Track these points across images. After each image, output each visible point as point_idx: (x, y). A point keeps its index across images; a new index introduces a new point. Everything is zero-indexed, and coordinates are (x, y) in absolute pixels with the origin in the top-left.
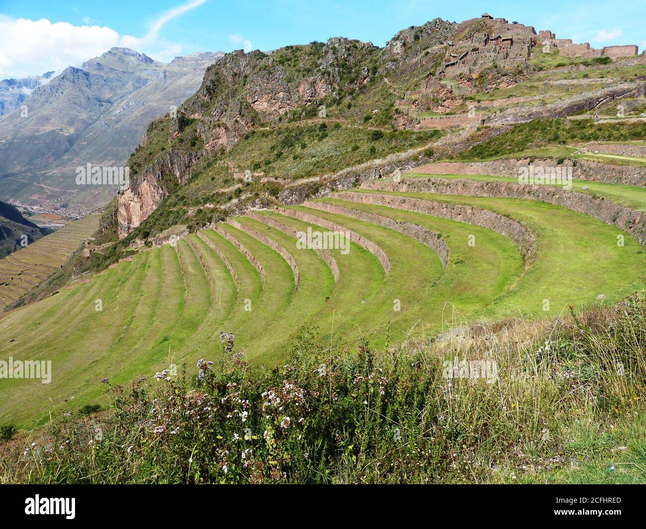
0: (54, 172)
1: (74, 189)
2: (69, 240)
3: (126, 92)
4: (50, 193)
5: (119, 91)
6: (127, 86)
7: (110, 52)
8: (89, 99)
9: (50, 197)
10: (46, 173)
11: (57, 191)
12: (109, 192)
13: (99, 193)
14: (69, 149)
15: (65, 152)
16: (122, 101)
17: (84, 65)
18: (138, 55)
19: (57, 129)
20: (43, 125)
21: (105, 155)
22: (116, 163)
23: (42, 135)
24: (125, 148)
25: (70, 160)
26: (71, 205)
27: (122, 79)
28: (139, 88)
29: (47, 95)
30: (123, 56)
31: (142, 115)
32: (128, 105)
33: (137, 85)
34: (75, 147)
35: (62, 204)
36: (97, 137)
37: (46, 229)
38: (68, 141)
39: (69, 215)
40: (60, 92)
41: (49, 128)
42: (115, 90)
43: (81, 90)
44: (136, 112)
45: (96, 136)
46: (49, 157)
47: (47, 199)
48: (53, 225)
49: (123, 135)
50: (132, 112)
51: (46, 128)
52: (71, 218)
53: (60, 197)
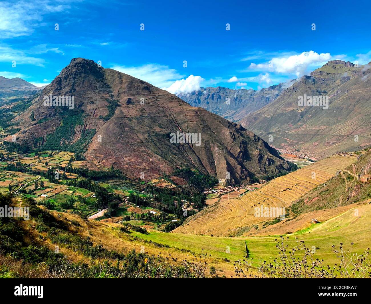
0: (292, 132)
1: (303, 141)
3: (336, 86)
4: (290, 143)
5: (331, 85)
6: (337, 82)
7: (327, 64)
8: (313, 91)
9: (290, 145)
10: (288, 132)
11: (294, 142)
12: (324, 143)
13: (318, 144)
14: (301, 120)
15: (299, 120)
16: (333, 91)
17: (312, 73)
18: (345, 63)
19: (295, 109)
20: (288, 107)
21: (322, 122)
22: (328, 127)
23: (287, 112)
24: (335, 118)
25: (301, 125)
26: (301, 150)
27: (333, 78)
28: (344, 82)
29: (291, 92)
30: (335, 65)
31: (346, 98)
32: (337, 93)
33: (343, 81)
34: (304, 118)
35: (296, 149)
36: (317, 112)
37: (289, 162)
38: (301, 115)
39: (300, 155)
40: (298, 89)
41: (291, 109)
42: (329, 85)
43: (309, 87)
44: (342, 97)
45: (316, 111)
46: (290, 124)
47: (288, 146)
48: (292, 160)
49: (334, 111)
50: (340, 97)
51: (289, 109)
52: (301, 157)
53: (295, 146)
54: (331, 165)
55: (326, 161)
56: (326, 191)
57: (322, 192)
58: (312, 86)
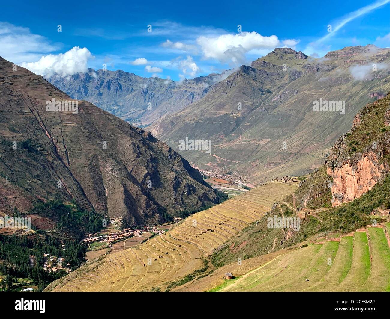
0: (223, 146)
1: (237, 160)
2: (255, 201)
3: (283, 83)
4: (220, 162)
5: (277, 83)
6: (284, 79)
7: (273, 52)
8: (254, 89)
9: (219, 165)
10: (219, 146)
11: (225, 161)
12: (265, 164)
13: (257, 165)
14: (236, 129)
15: (233, 130)
16: (280, 91)
17: (253, 63)
18: (295, 53)
19: (229, 113)
20: (220, 110)
21: (264, 134)
22: (271, 141)
23: (218, 117)
24: (280, 129)
25: (236, 137)
26: (235, 173)
27: (280, 73)
28: (294, 79)
29: (224, 87)
30: (284, 54)
31: (296, 102)
32: (284, 94)
33: (292, 77)
34: (240, 127)
35: (228, 171)
36: (258, 120)
37: (217, 190)
38: (236, 122)
39: (233, 180)
40: (234, 85)
41: (223, 112)
42: (275, 82)
43: (249, 83)
44: (290, 100)
45: (257, 118)
46: (222, 135)
47: (217, 166)
48: (221, 187)
49: (279, 118)
50: (288, 99)
51: (221, 112)
52: (234, 183)
53: (227, 166)
54: (268, 194)
55: (262, 190)
56: (258, 232)
57: (253, 233)
58: (253, 81)
